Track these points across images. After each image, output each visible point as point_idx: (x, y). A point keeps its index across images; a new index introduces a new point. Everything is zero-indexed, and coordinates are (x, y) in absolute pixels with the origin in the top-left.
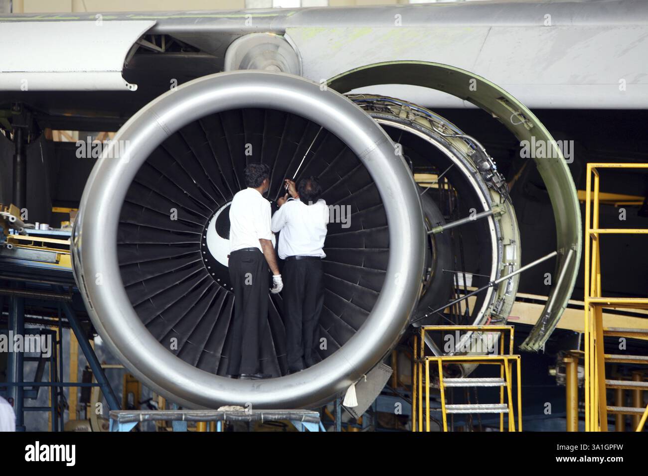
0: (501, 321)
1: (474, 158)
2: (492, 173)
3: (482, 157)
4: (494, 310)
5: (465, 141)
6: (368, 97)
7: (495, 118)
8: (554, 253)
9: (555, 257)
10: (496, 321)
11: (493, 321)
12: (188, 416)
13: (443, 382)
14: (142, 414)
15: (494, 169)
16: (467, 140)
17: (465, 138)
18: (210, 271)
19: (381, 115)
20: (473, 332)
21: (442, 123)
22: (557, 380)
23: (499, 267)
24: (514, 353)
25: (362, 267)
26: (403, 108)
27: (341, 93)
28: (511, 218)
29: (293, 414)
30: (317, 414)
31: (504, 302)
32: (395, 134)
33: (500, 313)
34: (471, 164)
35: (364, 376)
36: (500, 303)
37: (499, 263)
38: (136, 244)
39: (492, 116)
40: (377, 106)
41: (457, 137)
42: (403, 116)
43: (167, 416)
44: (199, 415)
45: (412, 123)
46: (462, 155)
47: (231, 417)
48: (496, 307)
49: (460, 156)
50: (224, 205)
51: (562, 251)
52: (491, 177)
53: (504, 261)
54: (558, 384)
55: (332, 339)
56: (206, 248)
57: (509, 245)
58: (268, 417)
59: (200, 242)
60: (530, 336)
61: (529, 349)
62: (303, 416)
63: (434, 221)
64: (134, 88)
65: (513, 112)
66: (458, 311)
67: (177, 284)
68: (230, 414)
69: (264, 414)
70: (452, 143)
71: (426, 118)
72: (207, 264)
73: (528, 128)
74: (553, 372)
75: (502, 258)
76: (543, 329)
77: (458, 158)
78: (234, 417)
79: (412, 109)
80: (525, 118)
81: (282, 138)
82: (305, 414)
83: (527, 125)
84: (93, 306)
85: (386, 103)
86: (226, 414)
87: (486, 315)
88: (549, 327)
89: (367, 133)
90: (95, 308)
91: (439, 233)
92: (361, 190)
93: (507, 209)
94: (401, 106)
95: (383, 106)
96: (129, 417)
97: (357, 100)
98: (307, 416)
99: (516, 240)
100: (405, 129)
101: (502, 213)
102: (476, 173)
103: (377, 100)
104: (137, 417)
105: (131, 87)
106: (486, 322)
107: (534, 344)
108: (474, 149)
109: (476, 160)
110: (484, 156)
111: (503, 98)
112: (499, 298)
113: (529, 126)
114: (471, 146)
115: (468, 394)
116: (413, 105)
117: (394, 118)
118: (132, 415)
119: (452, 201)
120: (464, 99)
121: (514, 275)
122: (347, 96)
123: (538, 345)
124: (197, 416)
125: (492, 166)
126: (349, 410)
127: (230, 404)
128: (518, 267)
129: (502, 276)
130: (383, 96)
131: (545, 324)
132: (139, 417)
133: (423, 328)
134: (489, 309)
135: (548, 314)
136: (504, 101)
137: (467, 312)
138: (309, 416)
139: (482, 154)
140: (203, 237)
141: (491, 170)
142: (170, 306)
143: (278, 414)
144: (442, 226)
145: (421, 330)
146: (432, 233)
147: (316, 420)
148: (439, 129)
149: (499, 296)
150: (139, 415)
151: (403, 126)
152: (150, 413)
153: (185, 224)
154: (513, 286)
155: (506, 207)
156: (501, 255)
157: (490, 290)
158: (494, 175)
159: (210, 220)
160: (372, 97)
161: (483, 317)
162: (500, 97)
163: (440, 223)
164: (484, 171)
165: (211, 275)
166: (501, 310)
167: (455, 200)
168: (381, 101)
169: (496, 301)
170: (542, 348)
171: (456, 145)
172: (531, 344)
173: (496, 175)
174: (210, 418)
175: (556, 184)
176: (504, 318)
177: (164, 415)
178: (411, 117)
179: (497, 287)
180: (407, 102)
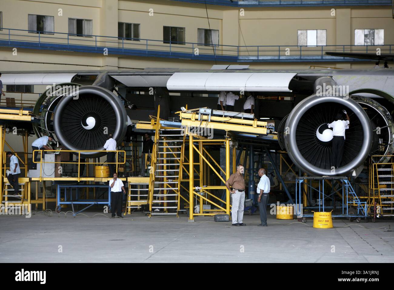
4: (390, 151)
12: (316, 178)
13: (377, 170)
14: (305, 178)
16: (382, 107)
19: (358, 101)
20: (384, 157)
23: (391, 140)
26: (365, 99)
29: (340, 178)
30: (347, 178)
32: (363, 106)
34: (383, 113)
35: (357, 169)
41: (379, 106)
42: (365, 101)
44: (318, 177)
45: (368, 103)
46: (381, 111)
47: (326, 178)
52: (389, 117)
53: (392, 138)
56: (316, 136)
57: (393, 134)
59: (314, 135)
64: (291, 91)
67: (309, 145)
82: (343, 177)
86: (324, 178)
87: (387, 153)
95: (360, 98)
96: (302, 178)
101: (391, 126)
102: (384, 115)
103: (358, 97)
108: (384, 109)
109: (385, 112)
117: (363, 102)
125: (389, 114)
126: (354, 176)
127: (325, 175)
129: (391, 142)
133: (372, 156)
134: (388, 151)
138: (345, 178)
139: (386, 110)
148: (375, 104)
149: (391, 147)
151: (365, 103)
155: (392, 124)
157: (389, 146)
159: (317, 129)
164: (387, 115)
165: (318, 143)
171: (379, 108)
174: (321, 179)
176: (392, 153)
178: (368, 101)
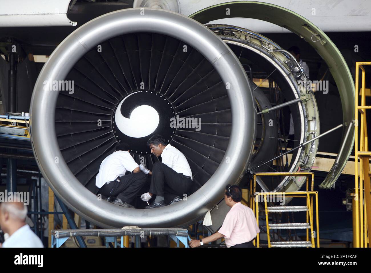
0: (307, 170)
1: (288, 65)
2: (301, 74)
3: (294, 64)
4: (303, 163)
5: (283, 53)
6: (220, 26)
7: (302, 38)
8: (341, 125)
9: (341, 127)
10: (303, 169)
11: (302, 169)
12: (102, 233)
13: (268, 209)
14: (72, 232)
15: (302, 72)
16: (284, 53)
17: (283, 52)
18: (118, 139)
19: (228, 38)
20: (289, 177)
21: (268, 42)
22: (347, 207)
23: (306, 135)
24: (314, 190)
25: (216, 135)
26: (242, 33)
27: (203, 24)
28: (313, 103)
29: (171, 231)
30: (186, 231)
31: (309, 157)
32: (236, 49)
33: (306, 165)
34: (287, 69)
35: (216, 206)
36: (306, 158)
37: (306, 132)
38: (70, 122)
39: (300, 37)
40: (226, 31)
41: (277, 51)
42: (243, 38)
43: (88, 233)
44: (109, 232)
45: (249, 42)
46: (282, 63)
47: (130, 233)
48: (304, 160)
49: (279, 63)
50: (126, 96)
51: (346, 124)
52: (300, 76)
53: (309, 131)
54: (348, 210)
55: (197, 182)
56: (114, 124)
57: (312, 120)
58: (154, 233)
59: (111, 121)
60: (326, 179)
61: (325, 187)
62: (177, 232)
63: (263, 106)
64: (75, 24)
65: (313, 34)
66: (281, 164)
67: (97, 147)
68: (129, 232)
69: (151, 231)
70: (274, 55)
71: (258, 39)
72: (116, 134)
73: (323, 44)
74: (344, 202)
75: (308, 128)
76: (333, 174)
77: (278, 65)
78: (132, 233)
79: (249, 34)
80: (321, 37)
81: (163, 53)
82: (178, 230)
83: (322, 42)
84: (40, 162)
85: (232, 30)
86: (127, 231)
87: (297, 166)
88: (337, 172)
89: (216, 48)
90: (41, 163)
91: (266, 113)
92: (215, 86)
93: (310, 97)
94: (241, 31)
95: (230, 32)
96: (63, 234)
97: (213, 28)
98: (180, 232)
99: (316, 117)
100: (244, 46)
101: (307, 100)
102: (290, 74)
103: (226, 28)
104: (68, 234)
105: (73, 24)
106: (298, 170)
107: (328, 184)
108: (288, 59)
109: (290, 65)
110: (295, 63)
111: (306, 25)
112: (305, 155)
113: (323, 43)
114: (287, 57)
115: (288, 217)
116: (249, 31)
117: (237, 40)
118: (65, 233)
119: (277, 93)
120: (282, 26)
121: (315, 140)
122: (206, 25)
123: (330, 184)
124: (107, 233)
125: (300, 70)
126: (208, 227)
127: (129, 225)
128: (318, 134)
129: (307, 141)
130: (230, 26)
131: (335, 171)
132: (70, 234)
133: (255, 174)
134: (299, 162)
135: (337, 164)
136: (307, 27)
137: (287, 164)
138: (181, 232)
139: (294, 61)
140: (113, 117)
141: (300, 72)
142: (92, 162)
143: (161, 231)
144: (268, 108)
145: (253, 176)
146: (262, 113)
147: (185, 234)
148: (266, 46)
149: (306, 153)
150: (69, 232)
151: (243, 44)
152: (77, 231)
153: (102, 109)
154: (315, 147)
155: (310, 96)
156: (307, 127)
157: (300, 149)
158: (301, 76)
159: (117, 106)
160: (223, 26)
161: (295, 167)
162: (304, 24)
163: (267, 106)
164: (295, 73)
165: (118, 141)
166: (307, 162)
167: (279, 93)
168: (228, 28)
169: (304, 156)
170: (333, 186)
171: (277, 57)
172: (326, 184)
173: (303, 75)
174: (116, 234)
175: (342, 80)
176: (309, 168)
177: (86, 232)
178: (248, 39)
179: (304, 148)
180: (245, 29)
